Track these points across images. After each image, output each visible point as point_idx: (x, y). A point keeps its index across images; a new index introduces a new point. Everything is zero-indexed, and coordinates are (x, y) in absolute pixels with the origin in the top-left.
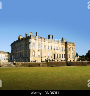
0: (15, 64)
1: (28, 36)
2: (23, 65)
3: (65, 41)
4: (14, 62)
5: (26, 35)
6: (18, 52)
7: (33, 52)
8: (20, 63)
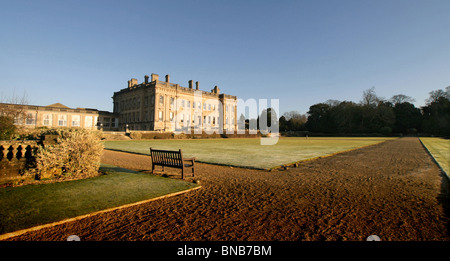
0: (128, 135)
1: (150, 81)
2: (144, 136)
3: (219, 92)
4: (128, 131)
5: (146, 78)
6: (128, 112)
7: (161, 113)
8: (139, 132)
